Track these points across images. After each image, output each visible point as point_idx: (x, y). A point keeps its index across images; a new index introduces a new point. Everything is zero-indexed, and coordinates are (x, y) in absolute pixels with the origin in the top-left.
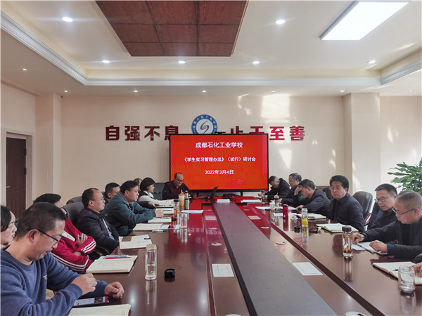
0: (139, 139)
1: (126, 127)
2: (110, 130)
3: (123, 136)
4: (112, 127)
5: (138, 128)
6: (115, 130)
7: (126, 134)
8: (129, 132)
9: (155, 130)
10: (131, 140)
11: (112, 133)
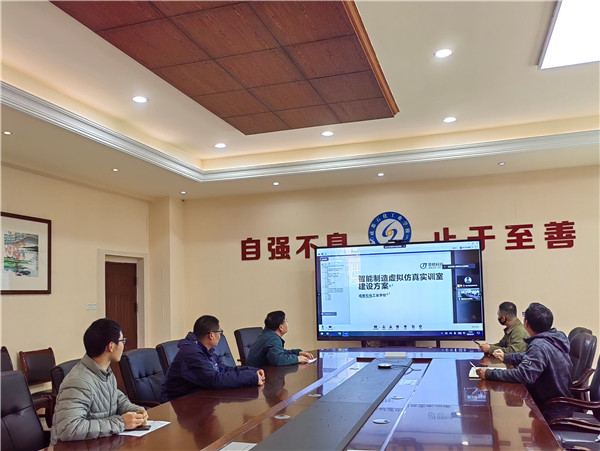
0: (288, 257)
1: (269, 239)
2: (247, 245)
3: (265, 252)
4: (250, 240)
5: (287, 239)
6: (254, 244)
7: (270, 249)
8: (274, 247)
9: (312, 241)
10: (278, 258)
11: (250, 249)
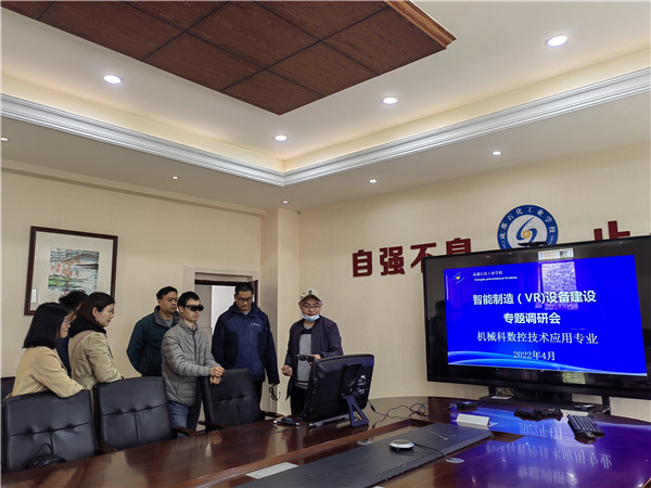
0: (402, 272)
1: (381, 250)
2: (359, 258)
3: (377, 267)
4: (361, 253)
5: (400, 249)
6: (365, 257)
7: (382, 262)
8: (386, 260)
9: (429, 251)
10: (391, 273)
11: (361, 264)
